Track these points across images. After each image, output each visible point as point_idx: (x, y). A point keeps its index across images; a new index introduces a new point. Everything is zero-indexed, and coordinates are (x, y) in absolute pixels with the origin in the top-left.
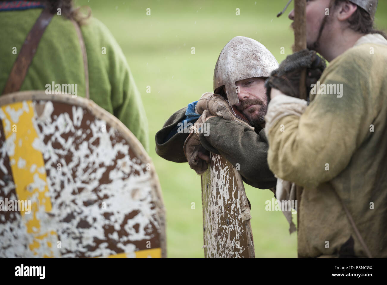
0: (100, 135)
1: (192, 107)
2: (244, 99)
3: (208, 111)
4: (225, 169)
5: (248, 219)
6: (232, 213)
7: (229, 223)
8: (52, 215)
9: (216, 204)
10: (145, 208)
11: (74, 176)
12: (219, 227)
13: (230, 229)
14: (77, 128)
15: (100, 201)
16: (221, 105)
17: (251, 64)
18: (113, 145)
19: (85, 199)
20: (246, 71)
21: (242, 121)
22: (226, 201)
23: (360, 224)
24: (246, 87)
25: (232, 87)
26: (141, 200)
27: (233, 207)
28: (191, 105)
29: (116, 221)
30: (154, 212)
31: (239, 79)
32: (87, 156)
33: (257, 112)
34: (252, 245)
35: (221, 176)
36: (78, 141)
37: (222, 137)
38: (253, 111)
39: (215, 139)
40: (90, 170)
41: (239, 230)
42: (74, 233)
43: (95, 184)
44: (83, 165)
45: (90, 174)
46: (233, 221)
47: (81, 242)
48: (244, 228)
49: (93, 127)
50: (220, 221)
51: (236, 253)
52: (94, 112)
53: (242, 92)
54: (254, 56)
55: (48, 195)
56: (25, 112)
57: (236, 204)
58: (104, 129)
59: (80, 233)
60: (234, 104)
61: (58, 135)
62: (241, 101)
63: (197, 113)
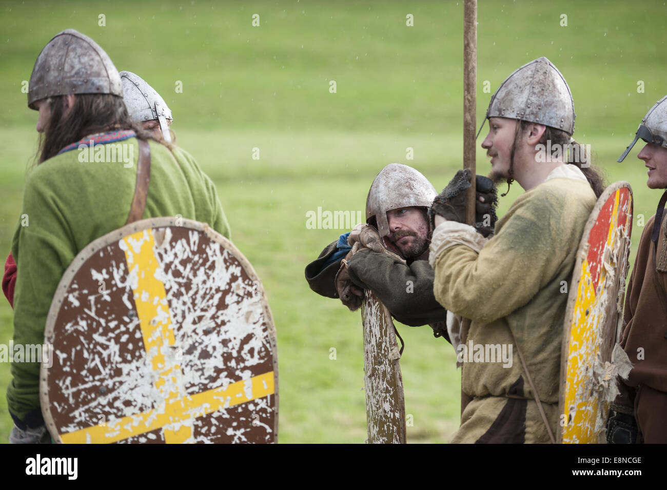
0: (215, 258)
1: (344, 239)
2: (396, 230)
3: (359, 243)
4: (376, 305)
5: (396, 358)
6: (383, 352)
7: (380, 363)
8: (174, 348)
9: (370, 342)
10: (258, 331)
11: (194, 304)
12: (372, 368)
13: (382, 369)
14: (194, 253)
15: (218, 329)
16: (371, 236)
17: (404, 192)
18: (227, 268)
19: (205, 328)
20: (397, 200)
21: (393, 254)
22: (378, 339)
23: (531, 365)
24: (399, 217)
25: (382, 217)
26: (255, 323)
27: (383, 346)
28: (343, 236)
29: (233, 348)
30: (265, 334)
31: (390, 208)
32: (204, 282)
33: (410, 244)
34: (401, 385)
35: (373, 312)
36: (196, 267)
37: (370, 270)
38: (405, 243)
39: (363, 273)
40: (208, 297)
41: (389, 370)
42: (196, 365)
43: (213, 311)
44: (201, 293)
45: (208, 301)
46: (384, 360)
47: (203, 374)
48: (393, 369)
49: (208, 250)
50: (373, 361)
51: (388, 395)
52: (209, 235)
53: (395, 223)
54: (408, 184)
55: (171, 327)
56: (145, 241)
57: (386, 342)
58: (218, 252)
59: (202, 364)
60: (385, 235)
61: (177, 262)
62: (392, 231)
63: (349, 245)
